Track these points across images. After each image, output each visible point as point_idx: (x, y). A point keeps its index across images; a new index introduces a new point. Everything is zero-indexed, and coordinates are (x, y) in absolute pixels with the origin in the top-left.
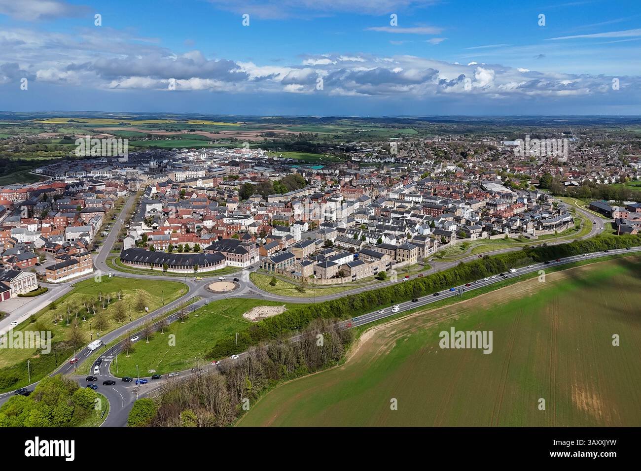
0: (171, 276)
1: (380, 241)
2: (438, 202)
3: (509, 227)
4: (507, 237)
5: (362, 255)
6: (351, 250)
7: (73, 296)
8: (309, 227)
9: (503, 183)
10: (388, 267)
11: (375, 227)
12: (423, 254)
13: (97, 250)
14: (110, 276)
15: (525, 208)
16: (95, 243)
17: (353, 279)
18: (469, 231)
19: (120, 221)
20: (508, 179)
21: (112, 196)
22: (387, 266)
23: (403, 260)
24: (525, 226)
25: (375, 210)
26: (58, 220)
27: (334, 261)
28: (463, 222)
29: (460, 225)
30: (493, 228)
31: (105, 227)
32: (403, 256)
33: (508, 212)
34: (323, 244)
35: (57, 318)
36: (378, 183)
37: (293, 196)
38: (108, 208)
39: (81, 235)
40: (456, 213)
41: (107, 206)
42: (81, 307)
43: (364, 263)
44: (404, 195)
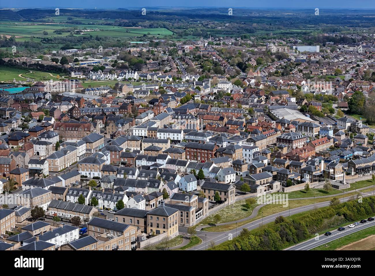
1: (120, 205)
2: (207, 139)
3: (310, 172)
4: (307, 188)
5: (93, 228)
6: (76, 222)
9: (299, 107)
11: (112, 183)
12: (188, 221)
15: (331, 144)
18: (254, 182)
20: (305, 101)
22: (132, 243)
23: (158, 232)
24: (331, 171)
25: (111, 156)
27: (49, 241)
28: (245, 168)
29: (241, 173)
30: (287, 175)
32: (158, 227)
33: (308, 151)
34: (28, 215)
36: (114, 113)
40: (234, 155)
43: (96, 242)
44: (155, 130)
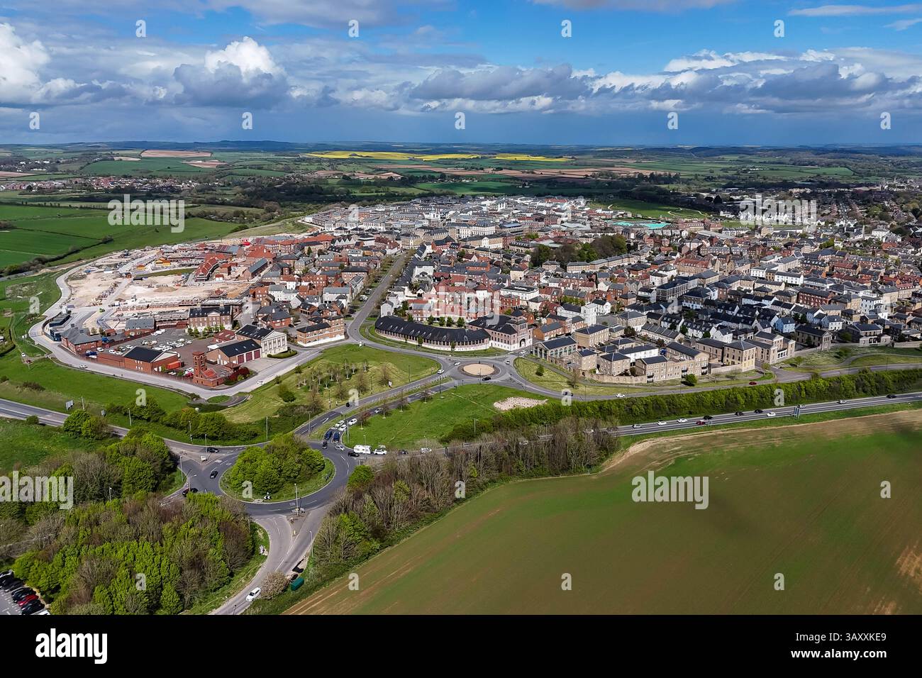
0: (425, 352)
1: (707, 335)
2: (828, 286)
5: (670, 350)
6: (660, 344)
7: (319, 362)
8: (612, 308)
10: (705, 370)
11: (709, 316)
12: (768, 358)
13: (353, 316)
14: (360, 345)
16: (352, 307)
17: (649, 380)
19: (383, 286)
21: (379, 254)
22: (703, 368)
23: (733, 363)
25: (719, 293)
26: (318, 279)
27: (627, 355)
29: (850, 323)
31: (365, 291)
34: (622, 332)
35: (300, 382)
36: (741, 253)
37: (602, 265)
38: (372, 268)
39: (338, 298)
40: (849, 304)
41: (372, 266)
42: (326, 374)
43: (667, 361)
44: (774, 272)
